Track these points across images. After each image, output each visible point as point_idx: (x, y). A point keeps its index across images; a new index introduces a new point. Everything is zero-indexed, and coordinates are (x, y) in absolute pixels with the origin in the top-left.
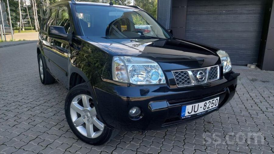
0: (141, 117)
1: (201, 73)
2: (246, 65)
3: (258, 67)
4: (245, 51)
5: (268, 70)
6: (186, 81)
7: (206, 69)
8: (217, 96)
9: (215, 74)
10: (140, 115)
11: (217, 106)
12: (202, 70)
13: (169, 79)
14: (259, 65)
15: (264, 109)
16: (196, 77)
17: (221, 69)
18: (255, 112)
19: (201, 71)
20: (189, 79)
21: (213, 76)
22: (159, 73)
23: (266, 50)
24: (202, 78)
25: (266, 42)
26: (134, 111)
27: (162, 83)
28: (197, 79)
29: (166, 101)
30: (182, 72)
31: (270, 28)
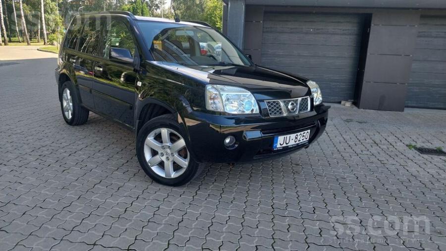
0: (236, 146)
1: (292, 104)
2: (340, 103)
3: (354, 105)
4: (338, 84)
5: (366, 109)
6: (278, 111)
7: (297, 100)
8: (307, 129)
9: (305, 106)
10: (235, 144)
11: (308, 139)
12: (293, 100)
13: (262, 108)
14: (356, 103)
15: (359, 151)
16: (287, 107)
17: (312, 100)
18: (348, 155)
19: (292, 102)
20: (280, 109)
21: (304, 108)
22: (251, 102)
23: (364, 82)
24: (293, 109)
25: (364, 72)
26: (227, 141)
27: (254, 112)
28: (288, 110)
29: (259, 131)
30: (274, 102)
31: (368, 54)
